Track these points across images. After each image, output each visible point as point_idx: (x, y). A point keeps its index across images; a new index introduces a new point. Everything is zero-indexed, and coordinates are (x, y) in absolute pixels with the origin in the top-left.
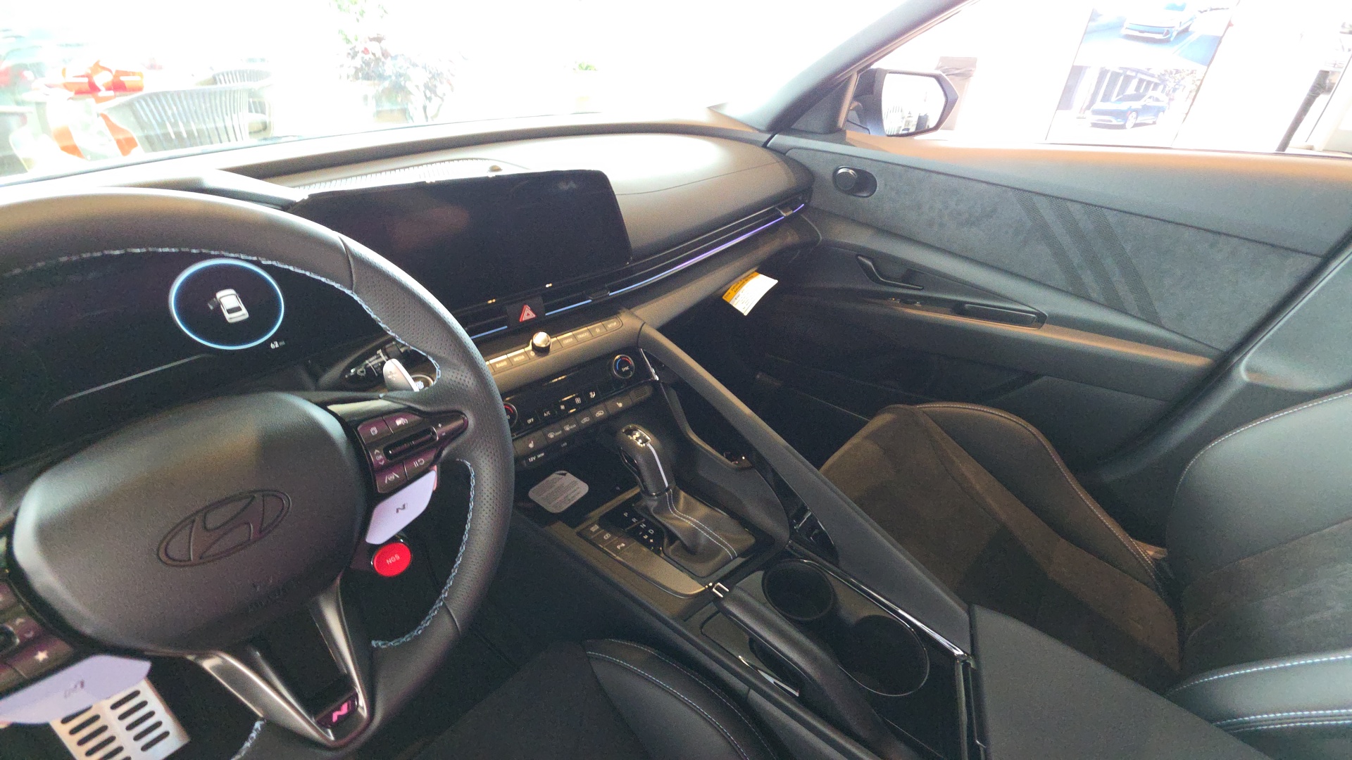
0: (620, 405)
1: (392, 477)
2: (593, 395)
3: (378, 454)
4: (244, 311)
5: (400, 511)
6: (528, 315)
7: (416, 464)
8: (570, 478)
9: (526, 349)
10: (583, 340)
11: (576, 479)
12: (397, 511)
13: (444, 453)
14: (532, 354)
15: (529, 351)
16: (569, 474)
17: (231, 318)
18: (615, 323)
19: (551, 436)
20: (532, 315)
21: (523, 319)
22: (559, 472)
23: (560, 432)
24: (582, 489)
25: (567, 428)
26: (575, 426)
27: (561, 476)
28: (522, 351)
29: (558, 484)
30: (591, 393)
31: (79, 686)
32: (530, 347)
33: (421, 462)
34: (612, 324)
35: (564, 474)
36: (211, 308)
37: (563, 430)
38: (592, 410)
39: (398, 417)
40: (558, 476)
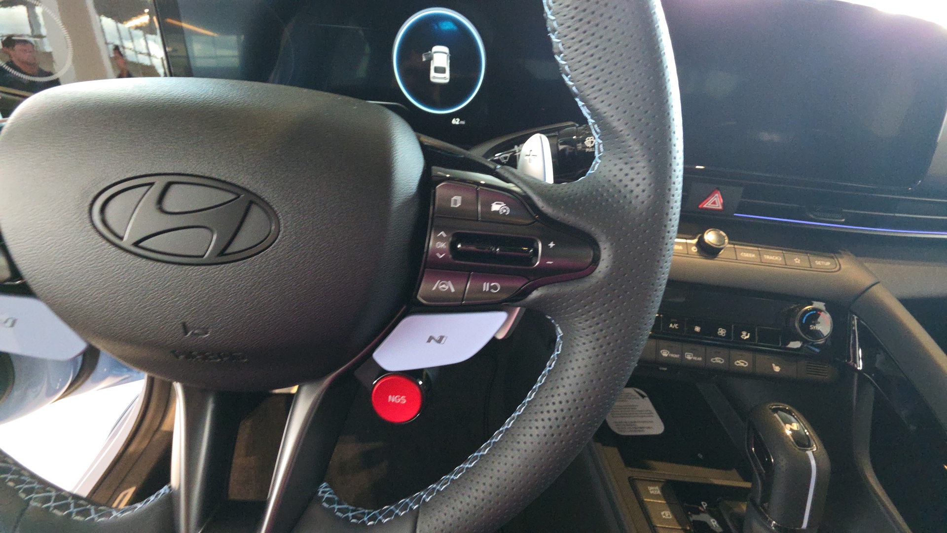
0: (777, 369)
1: (446, 286)
2: (745, 336)
3: (441, 239)
4: (447, 75)
5: (432, 341)
6: (714, 203)
7: (486, 287)
8: (646, 404)
9: (689, 241)
10: (770, 264)
11: (654, 411)
12: (429, 341)
13: (535, 294)
14: (694, 249)
15: (692, 245)
16: (647, 399)
17: (434, 77)
18: (828, 264)
19: (665, 354)
20: (719, 206)
21: (705, 206)
22: (638, 390)
23: (677, 356)
24: (655, 426)
25: (689, 357)
26: (700, 359)
27: (638, 395)
28: (684, 241)
29: (630, 402)
30: (744, 333)
31: (9, 323)
32: (695, 241)
33: (495, 288)
34: (823, 263)
35: (643, 397)
36: (424, 59)
37: (682, 355)
38: (734, 353)
39: (498, 199)
40: (635, 394)
